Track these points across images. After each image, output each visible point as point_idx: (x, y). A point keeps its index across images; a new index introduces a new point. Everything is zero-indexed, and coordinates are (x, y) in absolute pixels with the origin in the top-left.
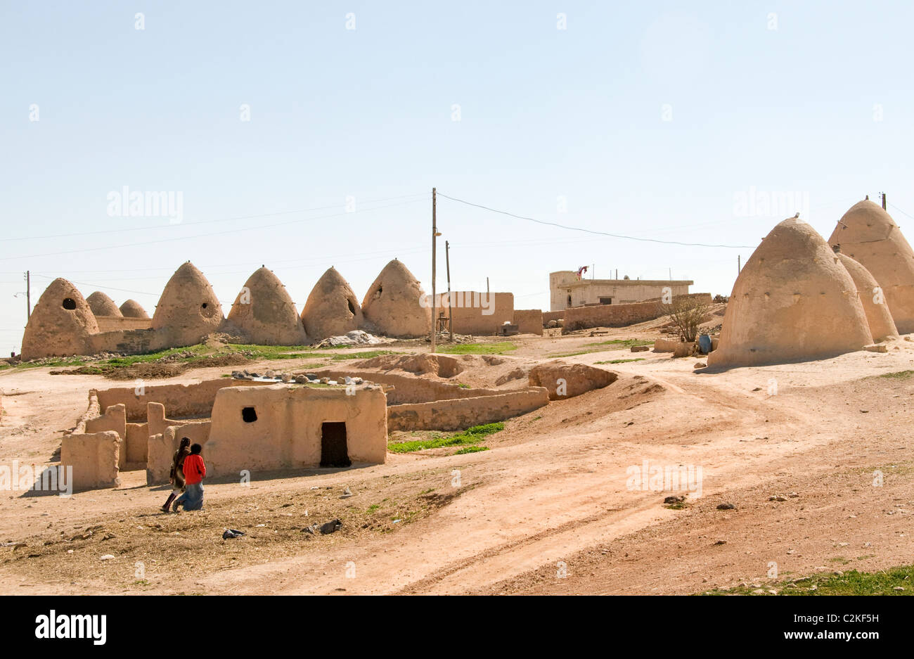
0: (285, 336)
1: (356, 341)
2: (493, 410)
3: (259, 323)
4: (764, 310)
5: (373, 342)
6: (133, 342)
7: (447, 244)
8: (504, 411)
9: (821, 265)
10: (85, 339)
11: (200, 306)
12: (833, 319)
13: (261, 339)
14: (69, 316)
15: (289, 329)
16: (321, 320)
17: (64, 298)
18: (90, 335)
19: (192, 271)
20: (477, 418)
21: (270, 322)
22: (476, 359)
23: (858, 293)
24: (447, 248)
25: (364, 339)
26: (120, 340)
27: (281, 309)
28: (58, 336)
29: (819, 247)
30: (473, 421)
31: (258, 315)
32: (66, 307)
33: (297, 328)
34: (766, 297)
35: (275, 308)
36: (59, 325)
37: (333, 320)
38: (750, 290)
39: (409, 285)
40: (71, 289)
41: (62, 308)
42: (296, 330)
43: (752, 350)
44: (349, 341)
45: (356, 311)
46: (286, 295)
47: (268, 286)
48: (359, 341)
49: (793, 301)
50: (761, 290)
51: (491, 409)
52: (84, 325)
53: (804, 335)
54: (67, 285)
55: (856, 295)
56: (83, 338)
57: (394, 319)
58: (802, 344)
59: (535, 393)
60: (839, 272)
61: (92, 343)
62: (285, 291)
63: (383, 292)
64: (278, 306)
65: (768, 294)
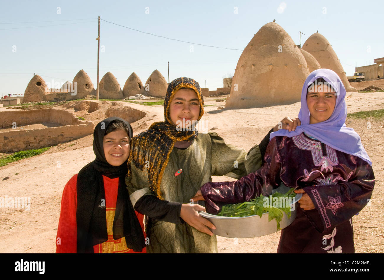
0: (115, 96)
1: (138, 98)
2: (51, 138)
3: (106, 91)
4: (251, 74)
5: (144, 98)
6: (60, 97)
7: (168, 63)
8: (59, 138)
9: (286, 49)
10: (43, 96)
11: (84, 85)
12: (292, 81)
13: (106, 97)
14: (38, 88)
15: (116, 94)
16: (129, 91)
17: (37, 82)
18: (45, 95)
19: (83, 73)
20: (39, 143)
21: (110, 91)
22: (108, 104)
23: (307, 66)
24: (168, 64)
25: (141, 97)
26: (55, 97)
27: (114, 86)
28: (34, 95)
29: (285, 38)
30: (36, 145)
31: (105, 89)
32: (37, 85)
33: (119, 93)
34: (253, 67)
35: (112, 86)
36: (34, 91)
37: (133, 91)
38: (244, 63)
39: (160, 79)
40: (40, 78)
41: (36, 85)
42: (119, 94)
43: (242, 99)
44: (135, 98)
45: (142, 88)
46: (116, 81)
47: (110, 78)
48: (139, 98)
49: (268, 69)
50: (250, 63)
51: (50, 137)
52: (43, 91)
53: (274, 90)
54: (38, 77)
55: (306, 67)
56: (42, 96)
57: (154, 90)
58: (273, 96)
59: (84, 126)
60: (296, 53)
61: (46, 98)
62: (116, 80)
63: (151, 81)
64: (113, 86)
65: (254, 65)
